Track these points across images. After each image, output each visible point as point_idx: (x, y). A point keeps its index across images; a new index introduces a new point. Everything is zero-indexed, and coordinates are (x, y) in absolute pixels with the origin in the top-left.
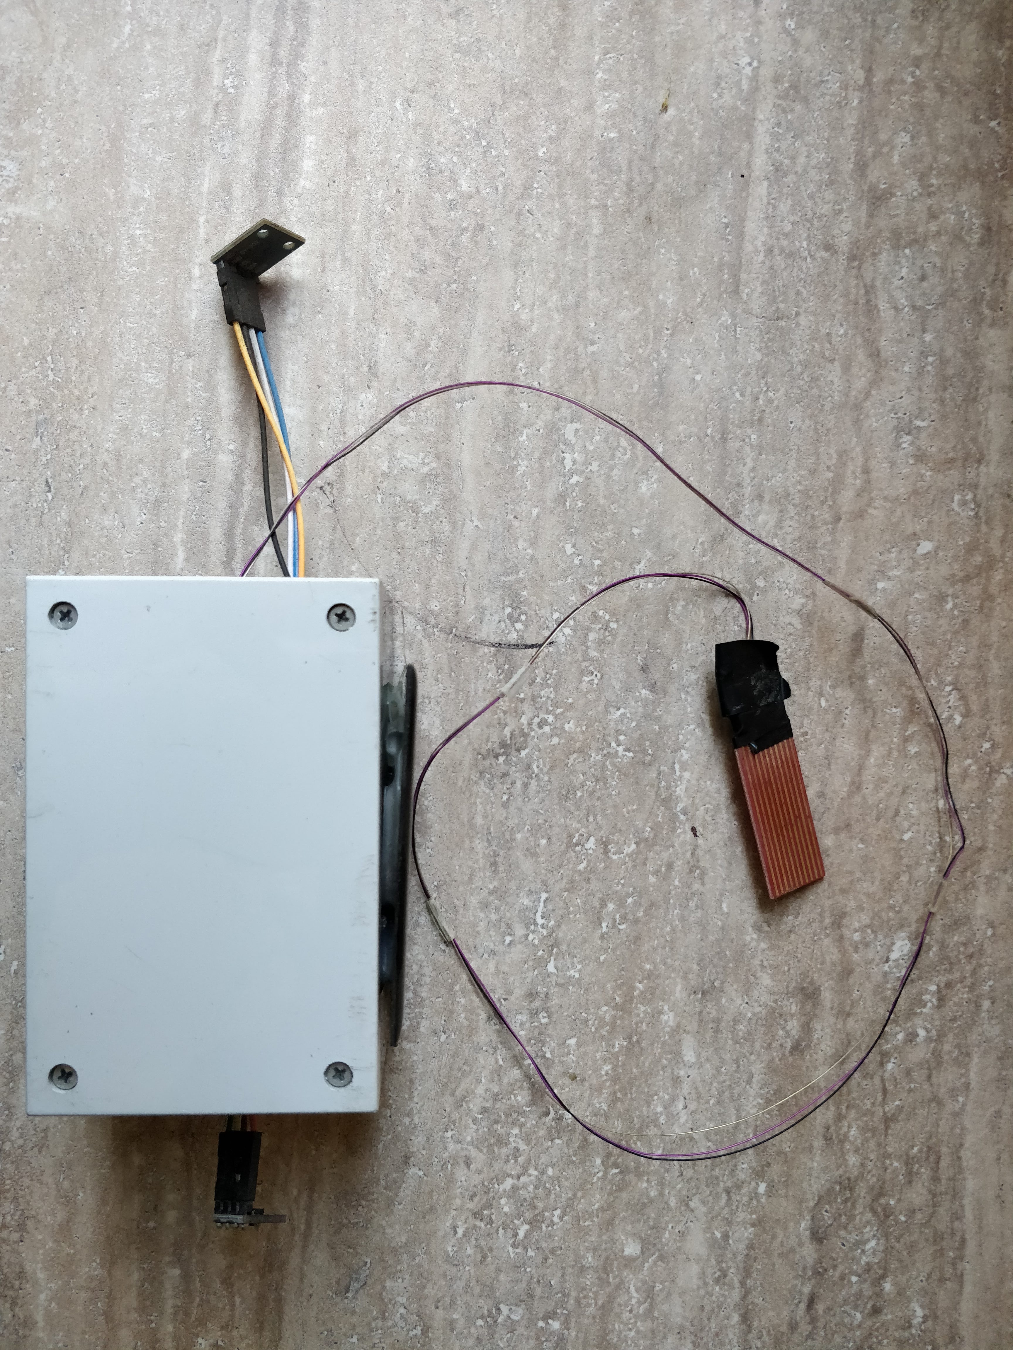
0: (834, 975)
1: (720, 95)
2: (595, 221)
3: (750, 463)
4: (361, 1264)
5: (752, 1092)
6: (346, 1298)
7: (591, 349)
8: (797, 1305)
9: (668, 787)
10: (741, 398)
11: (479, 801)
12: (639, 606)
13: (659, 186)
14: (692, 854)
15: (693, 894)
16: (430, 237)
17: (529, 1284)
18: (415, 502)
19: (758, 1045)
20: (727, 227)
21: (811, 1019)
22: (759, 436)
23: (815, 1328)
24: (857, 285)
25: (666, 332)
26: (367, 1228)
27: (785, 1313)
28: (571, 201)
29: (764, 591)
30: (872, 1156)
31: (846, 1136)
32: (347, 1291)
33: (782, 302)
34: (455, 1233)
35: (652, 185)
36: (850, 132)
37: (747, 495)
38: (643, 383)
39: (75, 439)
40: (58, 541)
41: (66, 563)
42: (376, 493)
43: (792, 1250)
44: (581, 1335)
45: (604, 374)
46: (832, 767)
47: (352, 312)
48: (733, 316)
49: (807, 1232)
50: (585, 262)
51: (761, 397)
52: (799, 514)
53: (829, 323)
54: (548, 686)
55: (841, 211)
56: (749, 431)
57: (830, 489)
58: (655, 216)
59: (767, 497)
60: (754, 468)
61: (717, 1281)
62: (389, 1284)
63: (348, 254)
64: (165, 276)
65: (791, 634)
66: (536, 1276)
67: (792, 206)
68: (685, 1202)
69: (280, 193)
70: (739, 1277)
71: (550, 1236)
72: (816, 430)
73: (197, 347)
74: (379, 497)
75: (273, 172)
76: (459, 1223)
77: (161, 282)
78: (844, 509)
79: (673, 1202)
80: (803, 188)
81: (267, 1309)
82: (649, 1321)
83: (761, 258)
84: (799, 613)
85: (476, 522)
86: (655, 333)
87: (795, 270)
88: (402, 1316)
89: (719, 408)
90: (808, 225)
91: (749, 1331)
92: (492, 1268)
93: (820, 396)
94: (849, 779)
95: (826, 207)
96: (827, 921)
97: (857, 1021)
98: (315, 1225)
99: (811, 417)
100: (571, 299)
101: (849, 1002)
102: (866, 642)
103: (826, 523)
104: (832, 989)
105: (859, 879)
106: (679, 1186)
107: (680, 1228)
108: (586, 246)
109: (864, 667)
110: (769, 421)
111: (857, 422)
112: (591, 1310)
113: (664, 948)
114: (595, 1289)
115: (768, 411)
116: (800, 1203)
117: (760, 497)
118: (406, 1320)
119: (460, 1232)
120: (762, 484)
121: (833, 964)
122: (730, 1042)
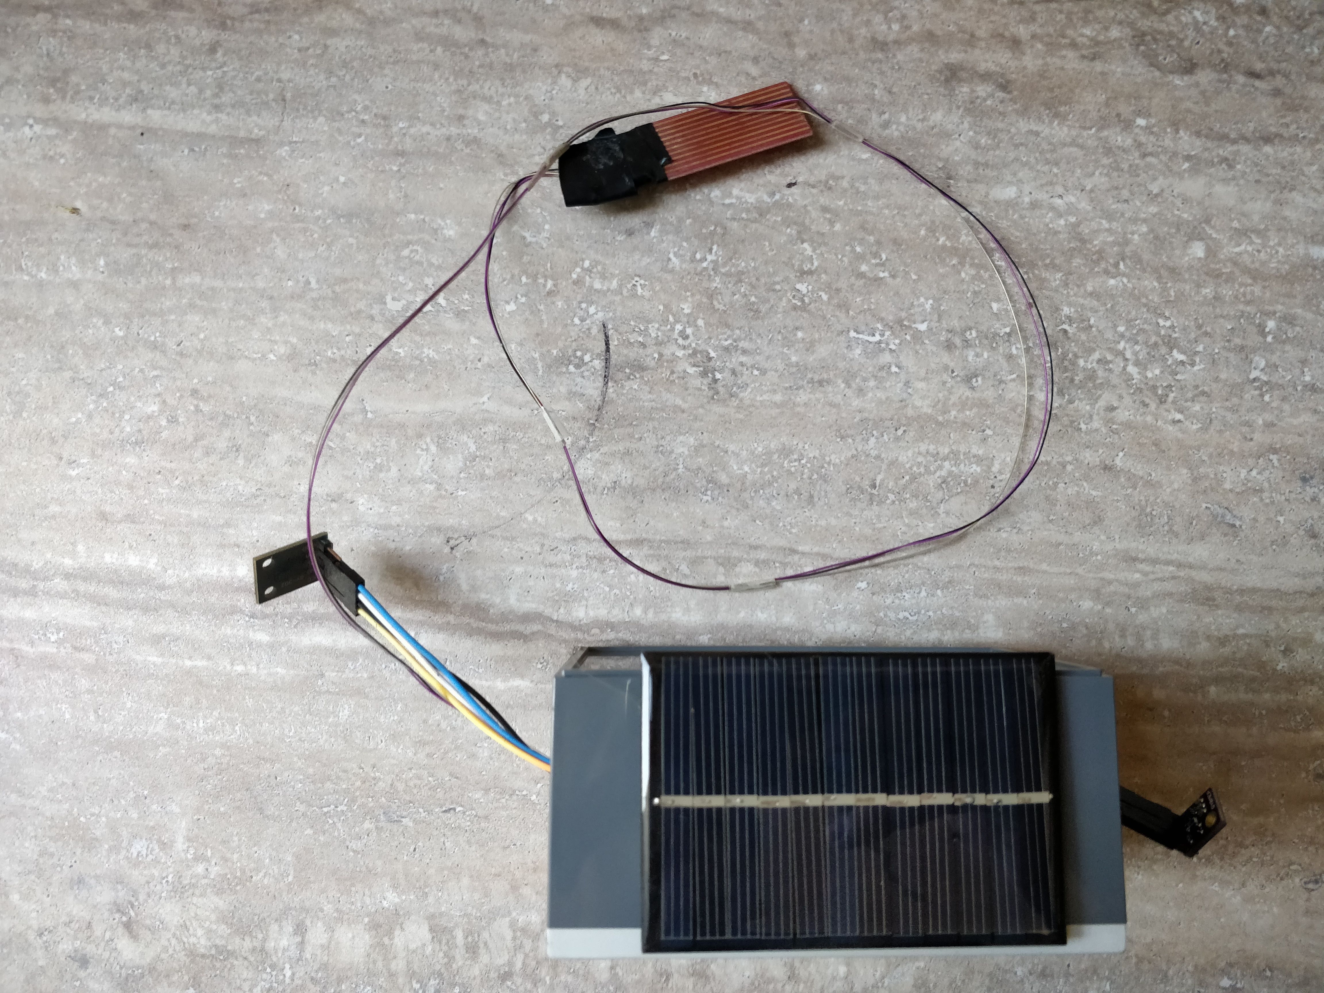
0: (933, 49)
1: (62, 156)
2: (187, 280)
3: (426, 129)
4: (1209, 512)
5: (1047, 131)
6: (1241, 526)
7: (314, 285)
8: (1257, 89)
9: (748, 211)
10: (363, 138)
11: (758, 398)
12: (568, 238)
13: (153, 217)
14: (813, 187)
15: (852, 186)
16: (205, 442)
17: (1229, 350)
18: (466, 459)
19: (1000, 125)
20: (193, 150)
21: (976, 72)
22: (401, 120)
23: (1279, 72)
24: (251, 21)
25: (297, 211)
26: (1173, 506)
27: (1264, 100)
28: (168, 303)
29: (553, 114)
30: (1112, 13)
31: (1092, 39)
32: (1234, 526)
33: (267, 96)
34: (1179, 421)
35: (151, 223)
36: (98, 27)
37: (459, 131)
38: (348, 233)
39: (403, 784)
40: (504, 800)
41: (524, 793)
42: (457, 497)
43: (1203, 93)
44: (1281, 300)
45: (338, 272)
46: (728, 49)
47: (279, 518)
48: (281, 144)
49: (1186, 78)
50: (229, 290)
51: (361, 117)
52: (478, 80)
53: (288, 50)
54: (647, 329)
55: (177, 37)
56: (395, 129)
57: (453, 49)
58: (183, 221)
59: (461, 111)
60: (433, 124)
61: (1231, 167)
62: (1228, 486)
63: (222, 522)
64: (244, 699)
65: (597, 88)
66: (1222, 344)
67: (171, 85)
68: (1153, 198)
69: (162, 588)
70: (1228, 145)
71: (1184, 330)
72: (396, 63)
73: (314, 668)
74: (460, 493)
75: (141, 594)
76: (1170, 418)
77: (250, 702)
78: (473, 35)
79: (1153, 209)
80: (154, 75)
81: (1250, 603)
82: (1269, 234)
83: (223, 117)
84: (575, 81)
85: (485, 399)
86: (298, 221)
87: (235, 82)
88: (1259, 473)
89: (372, 158)
90: (190, 70)
91: (1281, 136)
92: (1214, 385)
93: (361, 59)
94: (740, 33)
95: (172, 51)
96: (880, 55)
97: (979, 28)
98: (1169, 557)
99: (381, 67)
100: (264, 304)
101: (960, 35)
102: (604, 15)
103: (487, 54)
104: (947, 52)
105: (840, 24)
106: (1138, 204)
107: (1178, 203)
108: (213, 289)
109: (630, 17)
110: (385, 109)
111: (387, 22)
112: (1257, 290)
113: (905, 216)
114: (1237, 286)
115: (375, 111)
116: (1156, 84)
117: (461, 118)
118: (1264, 469)
119: (1179, 416)
120: (448, 117)
121: (922, 50)
122: (997, 152)
